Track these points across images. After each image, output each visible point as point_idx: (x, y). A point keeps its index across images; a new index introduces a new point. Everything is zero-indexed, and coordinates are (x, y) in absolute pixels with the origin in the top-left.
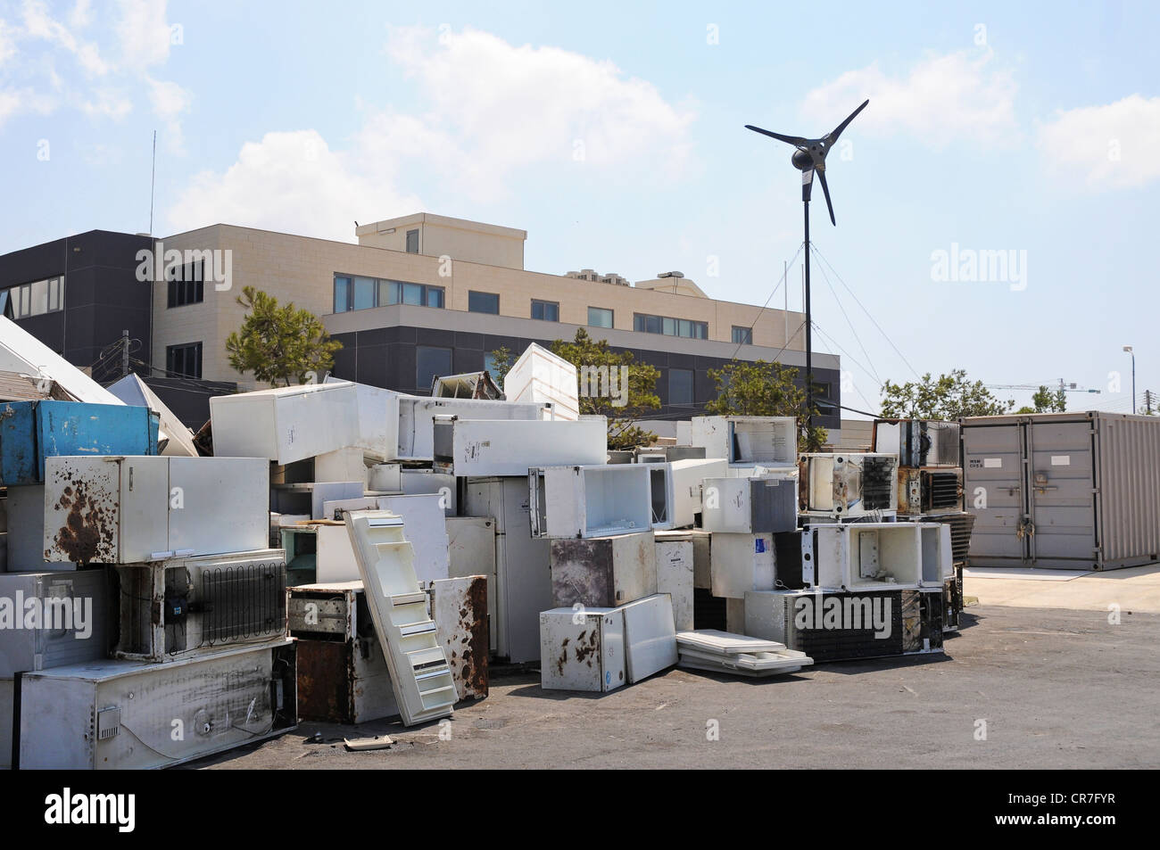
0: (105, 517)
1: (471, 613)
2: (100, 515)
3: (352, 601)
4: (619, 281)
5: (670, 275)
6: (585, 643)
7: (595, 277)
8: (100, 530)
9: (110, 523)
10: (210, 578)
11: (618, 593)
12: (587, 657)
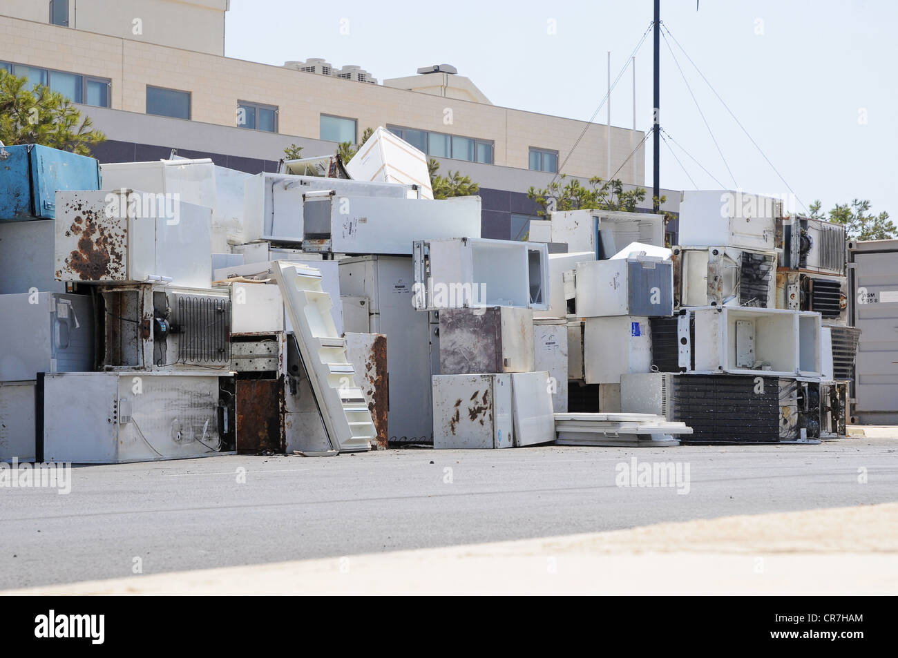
0: (115, 242)
1: (374, 368)
2: (109, 240)
3: (283, 341)
4: (362, 77)
5: (437, 70)
6: (477, 402)
7: (326, 70)
8: (110, 253)
9: (120, 246)
10: (182, 303)
11: (506, 360)
12: (480, 416)
